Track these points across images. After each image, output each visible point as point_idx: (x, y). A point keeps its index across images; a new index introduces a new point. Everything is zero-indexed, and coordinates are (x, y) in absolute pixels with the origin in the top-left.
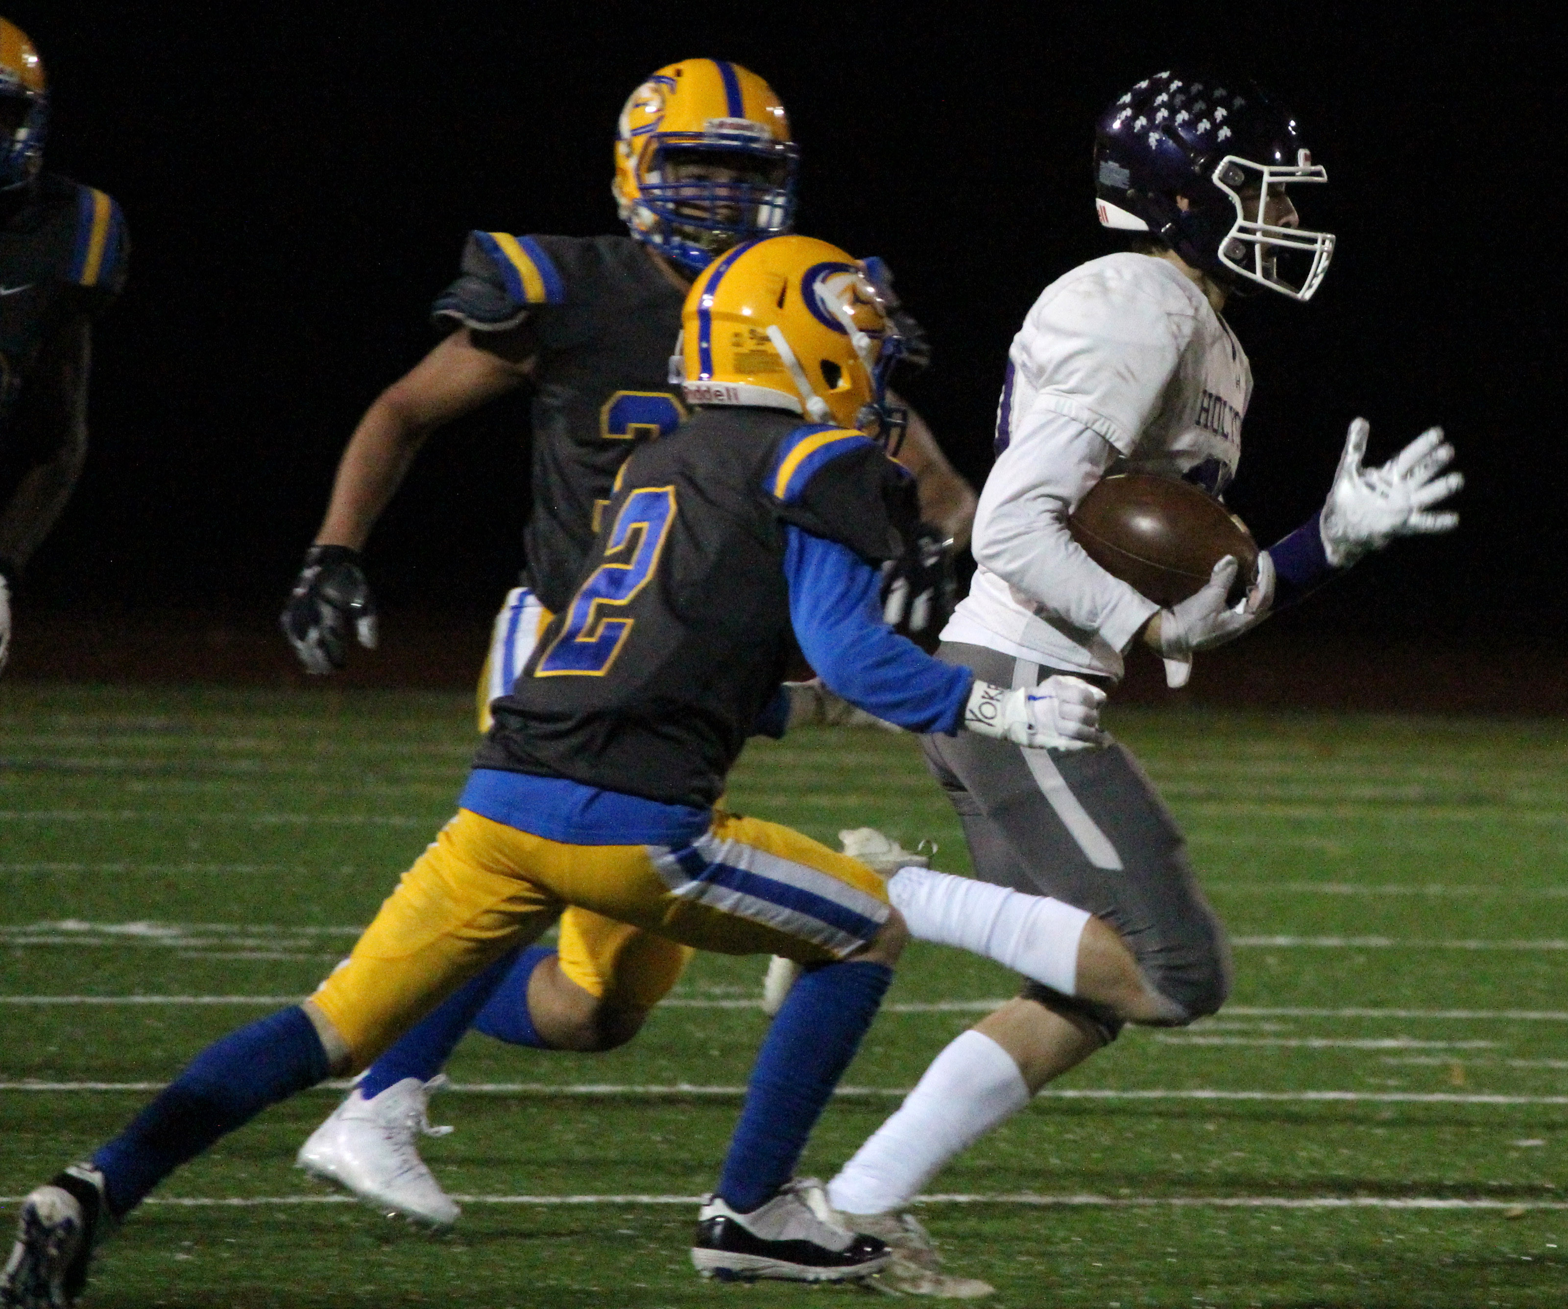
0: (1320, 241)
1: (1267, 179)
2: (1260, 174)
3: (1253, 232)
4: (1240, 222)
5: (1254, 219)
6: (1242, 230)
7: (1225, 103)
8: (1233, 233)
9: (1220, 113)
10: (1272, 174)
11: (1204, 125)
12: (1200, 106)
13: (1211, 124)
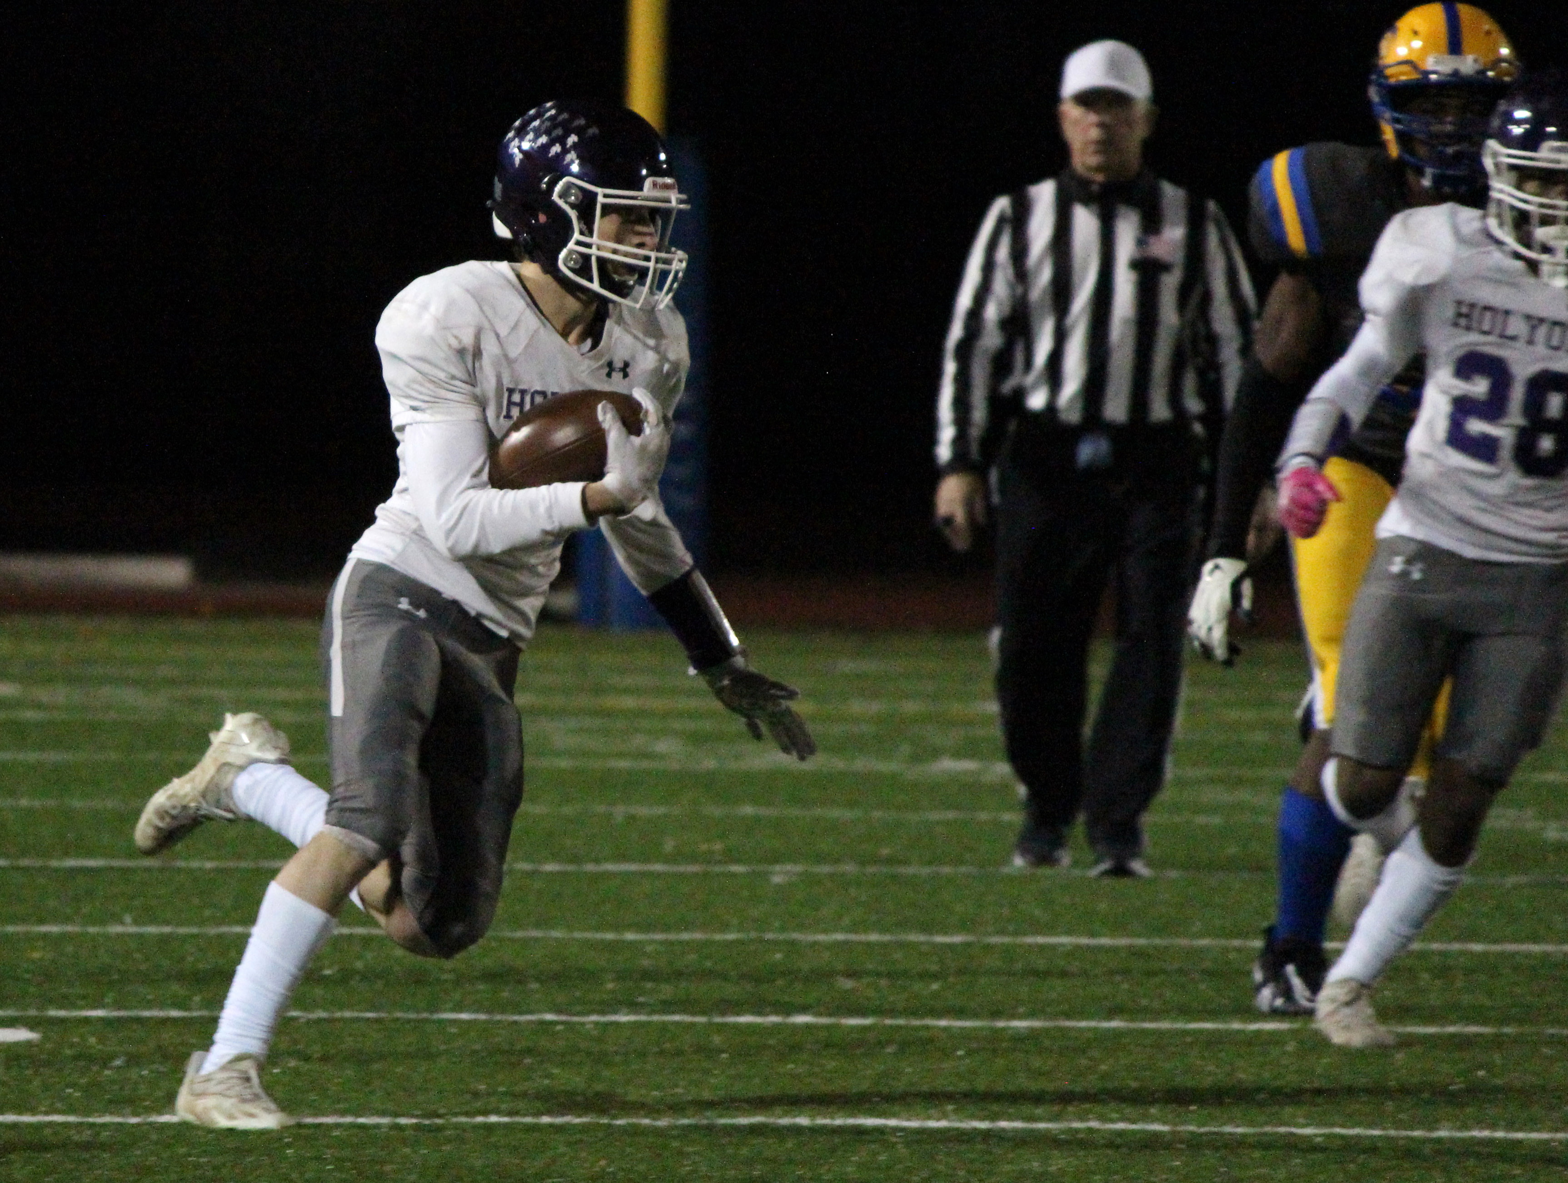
0: (653, 259)
1: (600, 199)
2: (596, 194)
3: (589, 246)
4: (576, 236)
5: (591, 234)
6: (579, 243)
7: (579, 132)
8: (571, 245)
9: (572, 139)
10: (606, 196)
11: (556, 149)
12: (559, 132)
13: (562, 148)
